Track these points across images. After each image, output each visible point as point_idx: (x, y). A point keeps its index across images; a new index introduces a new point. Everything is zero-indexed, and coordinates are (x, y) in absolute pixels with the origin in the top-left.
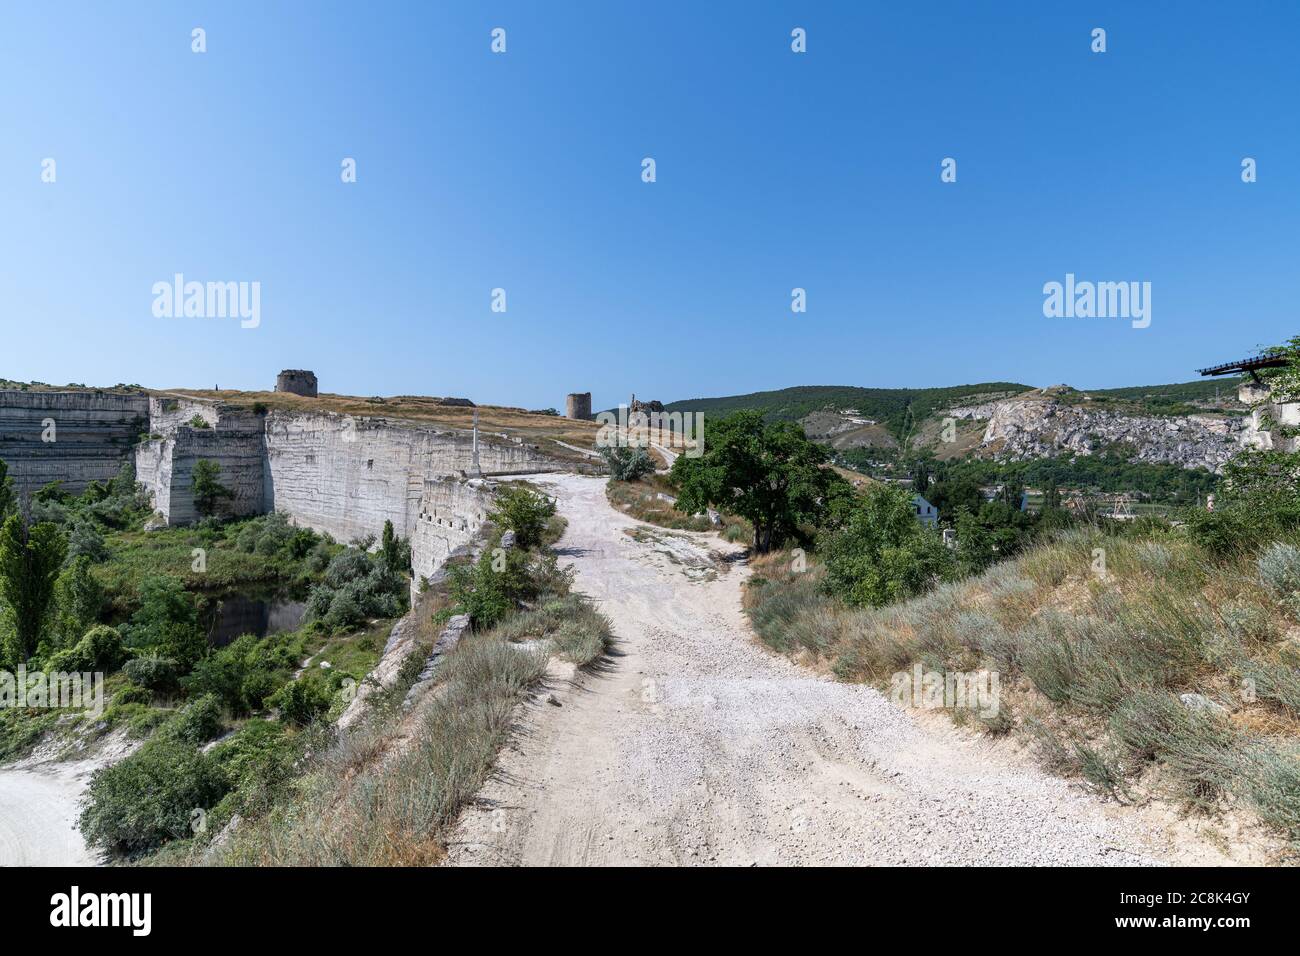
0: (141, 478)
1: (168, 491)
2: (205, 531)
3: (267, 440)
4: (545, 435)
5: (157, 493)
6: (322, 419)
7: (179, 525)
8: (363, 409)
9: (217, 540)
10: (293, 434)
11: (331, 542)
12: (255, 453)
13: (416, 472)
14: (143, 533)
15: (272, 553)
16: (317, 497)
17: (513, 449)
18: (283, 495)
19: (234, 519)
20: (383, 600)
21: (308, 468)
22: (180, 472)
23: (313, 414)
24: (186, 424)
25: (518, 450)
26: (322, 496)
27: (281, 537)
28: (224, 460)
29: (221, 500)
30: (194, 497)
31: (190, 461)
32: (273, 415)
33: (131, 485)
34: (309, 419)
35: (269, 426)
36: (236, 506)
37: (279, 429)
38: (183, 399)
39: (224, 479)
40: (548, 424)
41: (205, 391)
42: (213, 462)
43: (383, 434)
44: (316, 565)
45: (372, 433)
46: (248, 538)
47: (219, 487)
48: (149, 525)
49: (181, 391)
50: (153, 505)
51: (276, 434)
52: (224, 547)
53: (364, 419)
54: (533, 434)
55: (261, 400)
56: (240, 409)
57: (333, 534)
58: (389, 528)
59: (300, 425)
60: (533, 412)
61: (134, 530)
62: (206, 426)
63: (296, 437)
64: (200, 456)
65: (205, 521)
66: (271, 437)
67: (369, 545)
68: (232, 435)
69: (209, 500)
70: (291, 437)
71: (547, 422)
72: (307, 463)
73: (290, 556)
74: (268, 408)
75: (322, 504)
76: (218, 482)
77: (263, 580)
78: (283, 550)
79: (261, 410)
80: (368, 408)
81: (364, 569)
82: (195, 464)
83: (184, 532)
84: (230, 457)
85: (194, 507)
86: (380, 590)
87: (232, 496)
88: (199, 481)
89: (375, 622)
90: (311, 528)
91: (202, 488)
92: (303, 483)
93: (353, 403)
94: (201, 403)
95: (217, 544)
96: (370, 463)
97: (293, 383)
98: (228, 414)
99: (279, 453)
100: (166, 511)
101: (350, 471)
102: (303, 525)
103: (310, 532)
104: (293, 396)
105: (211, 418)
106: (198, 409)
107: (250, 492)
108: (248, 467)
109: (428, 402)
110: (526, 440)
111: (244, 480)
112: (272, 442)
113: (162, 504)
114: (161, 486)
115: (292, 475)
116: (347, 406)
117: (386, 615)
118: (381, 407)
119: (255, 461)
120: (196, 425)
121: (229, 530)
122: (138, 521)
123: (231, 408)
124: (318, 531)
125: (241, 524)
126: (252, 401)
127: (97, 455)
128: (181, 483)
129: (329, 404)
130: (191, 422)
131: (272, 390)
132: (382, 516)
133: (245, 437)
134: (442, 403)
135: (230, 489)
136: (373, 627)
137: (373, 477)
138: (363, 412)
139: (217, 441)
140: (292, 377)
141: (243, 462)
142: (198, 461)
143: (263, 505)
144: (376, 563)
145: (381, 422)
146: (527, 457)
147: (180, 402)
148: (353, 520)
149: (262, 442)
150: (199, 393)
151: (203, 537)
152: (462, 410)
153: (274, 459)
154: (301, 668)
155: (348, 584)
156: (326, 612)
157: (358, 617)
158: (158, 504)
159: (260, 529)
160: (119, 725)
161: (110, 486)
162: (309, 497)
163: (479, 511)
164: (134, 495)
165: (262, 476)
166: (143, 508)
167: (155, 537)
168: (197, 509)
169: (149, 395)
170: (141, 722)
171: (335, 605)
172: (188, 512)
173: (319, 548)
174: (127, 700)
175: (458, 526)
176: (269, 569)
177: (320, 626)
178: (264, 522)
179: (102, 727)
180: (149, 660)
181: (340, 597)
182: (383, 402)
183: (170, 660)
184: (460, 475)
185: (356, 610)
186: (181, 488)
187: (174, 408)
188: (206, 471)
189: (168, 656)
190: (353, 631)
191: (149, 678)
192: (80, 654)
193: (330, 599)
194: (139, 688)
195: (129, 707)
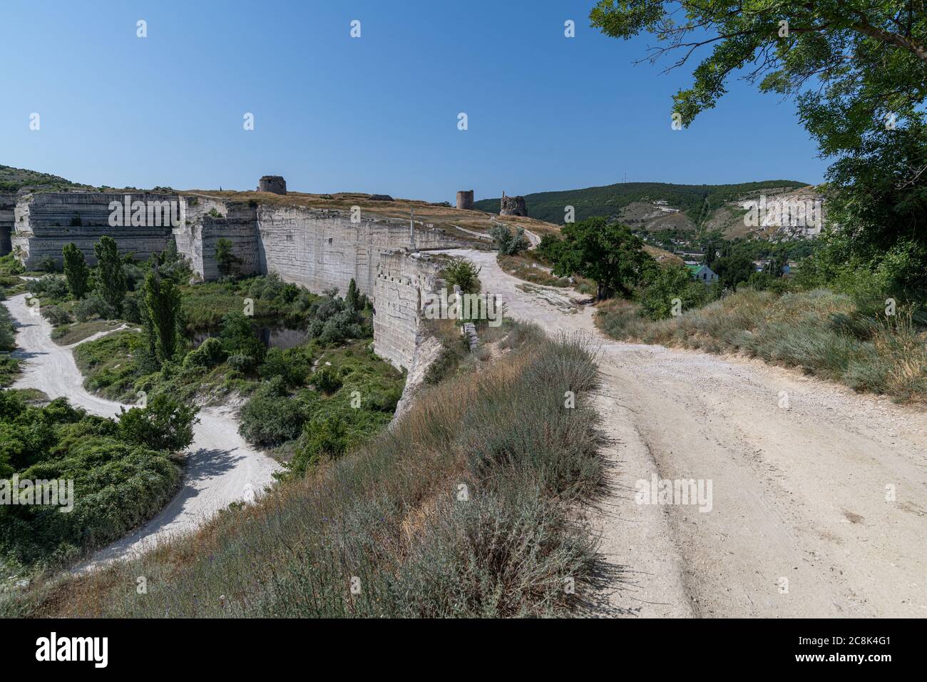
0: (180, 250)
1: (201, 258)
2: (228, 285)
3: (259, 225)
4: (447, 221)
5: (194, 260)
6: (295, 210)
7: (211, 281)
8: (321, 203)
9: (236, 290)
10: (276, 221)
11: (308, 293)
12: (252, 233)
13: (362, 247)
14: (189, 286)
15: (271, 299)
16: (296, 263)
17: (428, 232)
18: (272, 262)
19: (243, 277)
20: (355, 328)
21: (288, 244)
22: (208, 246)
23: (289, 207)
24: (206, 214)
25: (432, 232)
26: (299, 262)
27: (276, 289)
28: (233, 236)
29: (234, 265)
30: (217, 263)
31: (213, 239)
32: (261, 208)
33: (175, 255)
34: (286, 211)
35: (260, 216)
36: (245, 269)
37: (266, 217)
38: (201, 197)
39: (235, 251)
40: (445, 213)
41: (214, 191)
42: (227, 240)
43: (339, 221)
44: (301, 306)
45: (331, 221)
46: (256, 290)
47: (233, 256)
48: (192, 281)
49: (198, 191)
50: (191, 268)
51: (265, 221)
52: (241, 295)
53: (324, 211)
54: (439, 221)
55: (252, 198)
56: (240, 204)
57: (307, 286)
58: (353, 284)
59: (280, 215)
60: (433, 204)
61: (184, 284)
62: (220, 216)
63: (277, 223)
64: (218, 236)
65: (226, 278)
66: (262, 223)
67: (335, 294)
68: (237, 222)
69: (227, 265)
70: (275, 223)
71: (444, 212)
72: (287, 240)
73: (283, 301)
74: (257, 203)
75: (299, 268)
76: (231, 253)
77: (269, 316)
78: (278, 297)
79: (253, 204)
80: (324, 203)
81: (339, 308)
82: (216, 241)
83: (213, 285)
84: (237, 236)
85: (218, 269)
86: (350, 322)
87: (241, 262)
88: (220, 252)
89: (350, 340)
90: (294, 283)
91: (222, 257)
92: (286, 254)
93: (313, 199)
94: (214, 200)
95: (236, 293)
96: (331, 240)
97: (270, 185)
98: (233, 207)
99: (268, 234)
100: (202, 272)
101: (317, 246)
102: (289, 281)
103: (294, 286)
104: (272, 195)
105: (222, 210)
106: (212, 204)
107: (251, 259)
108: (248, 243)
109: (360, 197)
110: (436, 226)
111: (247, 252)
112: (262, 226)
113: (198, 267)
114: (196, 256)
115: (277, 248)
116: (311, 202)
117: (355, 337)
118: (333, 202)
119: (253, 239)
120: (213, 215)
121: (242, 284)
122: (184, 278)
123: (234, 204)
124: (299, 285)
125: (249, 280)
126: (246, 199)
127: (150, 235)
128: (209, 254)
129: (298, 200)
130: (210, 213)
131: (255, 190)
132: (340, 276)
133: (245, 223)
134: (371, 199)
135: (239, 257)
136: (349, 343)
137: (333, 250)
138: (321, 206)
139: (228, 226)
140: (269, 181)
141: (245, 240)
142: (218, 239)
143: (260, 269)
144: (346, 305)
145: (336, 213)
146: (438, 238)
147: (199, 199)
148: (321, 278)
149: (256, 227)
150: (210, 193)
151: (227, 289)
152: (385, 204)
153: (265, 237)
154: (314, 365)
155: (331, 318)
156: (320, 334)
157: (340, 337)
158: (195, 267)
159: (262, 284)
160: (233, 390)
161: (164, 255)
162: (290, 263)
163: (419, 274)
164: (178, 261)
165: (257, 249)
166: (186, 270)
167: (197, 288)
168: (220, 271)
169: (177, 195)
170: (246, 388)
171: (326, 330)
172: (216, 272)
173: (302, 296)
174: (234, 377)
175: (405, 282)
176: (273, 309)
177: (318, 343)
178: (264, 279)
179: (225, 390)
180: (240, 356)
181: (329, 325)
182: (331, 197)
183: (250, 358)
184: (404, 250)
185: (339, 333)
186: (209, 257)
187: (196, 204)
188: (223, 246)
189: (248, 355)
190: (338, 346)
191: (241, 367)
192: (203, 352)
193: (321, 327)
194: (237, 372)
195: (236, 380)
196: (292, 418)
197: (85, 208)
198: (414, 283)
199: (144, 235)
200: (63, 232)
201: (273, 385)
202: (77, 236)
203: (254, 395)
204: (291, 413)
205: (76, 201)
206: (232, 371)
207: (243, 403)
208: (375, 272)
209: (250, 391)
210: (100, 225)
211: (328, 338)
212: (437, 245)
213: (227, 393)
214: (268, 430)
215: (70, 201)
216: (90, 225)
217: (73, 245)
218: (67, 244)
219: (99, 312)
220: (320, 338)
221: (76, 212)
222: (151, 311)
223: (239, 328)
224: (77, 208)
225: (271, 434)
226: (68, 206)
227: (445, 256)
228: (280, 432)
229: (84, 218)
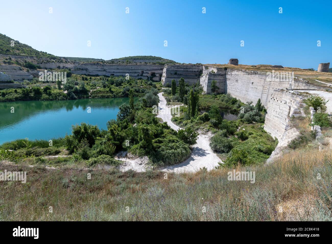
0: (201, 83)
1: (207, 86)
2: (214, 96)
3: (227, 76)
4: (311, 77)
5: (204, 87)
6: (240, 71)
7: (208, 94)
8: (251, 69)
9: (216, 98)
10: (233, 75)
11: (240, 102)
12: (224, 79)
13: (266, 86)
14: (202, 95)
15: (227, 102)
16: (237, 90)
17: (299, 82)
18: (229, 89)
19: (219, 94)
20: (257, 118)
21: (236, 83)
22: (209, 83)
23: (238, 70)
24: (210, 72)
25: (301, 82)
26: (239, 90)
27: (229, 99)
28: (218, 80)
29: (216, 89)
30: (211, 88)
31: (211, 80)
32: (228, 70)
33: (199, 85)
34: (237, 71)
35: (227, 73)
36: (220, 91)
37: (230, 74)
38: (209, 66)
39: (217, 85)
40: (310, 74)
41: (214, 64)
42: (215, 81)
43: (257, 76)
44: (237, 107)
45: (254, 75)
46: (222, 98)
47: (216, 86)
48: (203, 93)
49: (209, 64)
50: (203, 89)
51: (229, 75)
52: (217, 100)
53: (252, 71)
54: (306, 77)
55: (226, 66)
56: (221, 69)
57: (241, 100)
58: (259, 101)
59: (235, 73)
60: (304, 70)
61: (200, 94)
62: (214, 72)
63: (233, 76)
64: (213, 79)
65: (213, 93)
66: (228, 75)
67: (251, 104)
68: (219, 75)
69: (214, 89)
70: (232, 76)
72: (236, 82)
73: (231, 104)
74: (227, 68)
75: (239, 92)
76: (216, 85)
77: (225, 108)
78: (229, 102)
79: (226, 69)
80: (252, 69)
81: (252, 109)
82: (212, 81)
83: (209, 95)
84: (219, 80)
85: (211, 90)
86: (256, 115)
87: (219, 88)
88: (212, 85)
89: (254, 122)
90: (236, 98)
91: (213, 86)
92: (235, 87)
93: (248, 67)
94: (213, 67)
95: (216, 99)
96: (253, 83)
97: (233, 62)
98: (219, 70)
99: (229, 79)
100: (206, 91)
101: (247, 85)
102: (234, 97)
103: (236, 99)
104: (233, 65)
105: (215, 71)
106: (213, 69)
107: (222, 88)
108: (222, 82)
109: (268, 66)
110: (304, 79)
111: (221, 85)
112: (228, 77)
113: (205, 89)
114: (205, 85)
115: (232, 85)
116: (247, 68)
117: (256, 121)
118: (256, 68)
119: (224, 81)
120: (212, 72)
121: (218, 96)
122: (201, 92)
123: (219, 68)
124: (237, 99)
125: (220, 95)
126: (224, 67)
127: (193, 78)
128: (209, 85)
129: (242, 67)
130: (211, 71)
131: (227, 64)
132: (254, 97)
133: (222, 75)
134: (273, 67)
135: (218, 87)
136: (254, 124)
137: (253, 87)
138: (251, 70)
139: (216, 76)
140: (233, 61)
141: (221, 81)
142: (213, 80)
143: (225, 92)
144: (255, 108)
145: (256, 73)
146: (304, 85)
147: (209, 67)
148: (246, 97)
149: (226, 77)
150: (212, 65)
151: (213, 97)
152: (279, 69)
153: (228, 80)
154: (238, 129)
155: (248, 112)
156: (243, 118)
157: (250, 120)
158: (204, 89)
159: (225, 97)
160: (210, 131)
161: (196, 84)
162: (236, 90)
163: (291, 100)
164: (200, 87)
165: (225, 85)
166: (202, 90)
167: (204, 96)
168: (212, 91)
169: (203, 65)
170: (214, 131)
171: (245, 117)
172: (210, 91)
173: (238, 103)
174: (211, 126)
175: (283, 103)
176: (227, 106)
177: (241, 121)
178: (225, 95)
179: (207, 130)
180: (214, 120)
181: (247, 115)
182: (255, 67)
183: (217, 121)
184: (286, 89)
185: (250, 119)
186: (209, 86)
187: (208, 68)
188: (214, 83)
189: (216, 120)
190: (249, 123)
191: (213, 124)
192: (203, 117)
193: (244, 115)
194: (212, 125)
195: (211, 128)
196: (227, 146)
197: (178, 69)
198: (288, 104)
199: (192, 78)
200: (173, 76)
201: (223, 132)
202: (175, 77)
203: (216, 134)
204: (227, 144)
205: (176, 67)
206: (210, 125)
207: (212, 136)
208: (270, 97)
209: (215, 132)
210: (181, 75)
211: (245, 120)
212: (303, 88)
213: (208, 131)
214: (219, 147)
215: (175, 67)
216: (179, 74)
217: (174, 80)
218: (173, 79)
219: (177, 100)
220: (242, 119)
221: (176, 71)
222: (190, 101)
223: (215, 111)
224: (176, 69)
225: (219, 149)
226: (174, 69)
227: (307, 93)
228: (222, 149)
229: (178, 72)
